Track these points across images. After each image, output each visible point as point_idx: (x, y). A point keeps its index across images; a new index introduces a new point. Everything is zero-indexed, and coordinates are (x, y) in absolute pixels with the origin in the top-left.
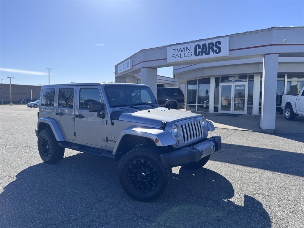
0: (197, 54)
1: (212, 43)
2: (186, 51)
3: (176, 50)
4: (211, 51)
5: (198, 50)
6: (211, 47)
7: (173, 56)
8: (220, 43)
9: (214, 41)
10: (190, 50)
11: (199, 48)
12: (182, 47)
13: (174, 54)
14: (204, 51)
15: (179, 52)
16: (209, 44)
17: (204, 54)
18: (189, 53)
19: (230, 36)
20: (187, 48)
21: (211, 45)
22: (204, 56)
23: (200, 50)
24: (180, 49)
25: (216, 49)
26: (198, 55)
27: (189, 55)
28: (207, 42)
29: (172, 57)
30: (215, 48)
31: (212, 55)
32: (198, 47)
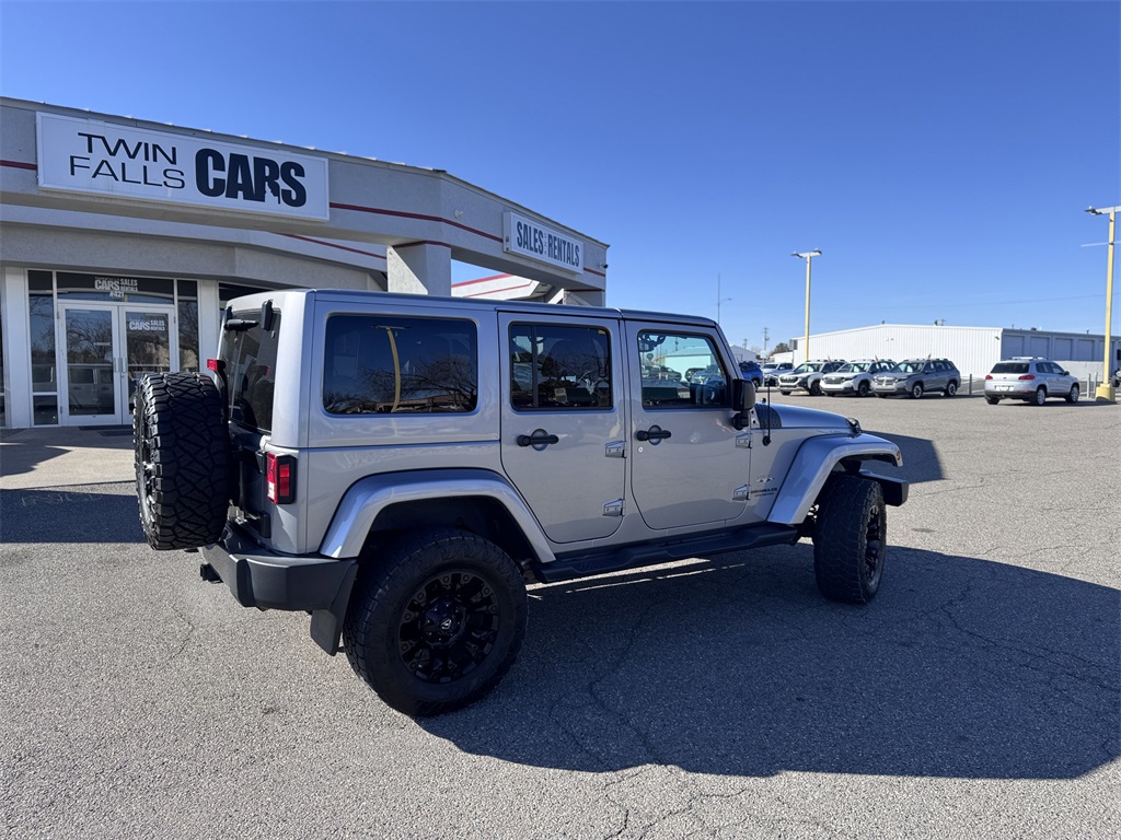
0: (211, 186)
1: (272, 164)
2: (155, 160)
3: (96, 142)
4: (268, 189)
5: (213, 174)
6: (267, 174)
7: (76, 162)
8: (300, 172)
9: (280, 158)
10: (174, 162)
11: (219, 165)
12: (133, 137)
13: (87, 155)
14: (240, 181)
15: (113, 154)
16: (259, 162)
17: (240, 193)
18: (168, 173)
19: (333, 157)
20: (155, 147)
21: (267, 168)
22: (240, 204)
23: (224, 175)
24: (121, 141)
25: (289, 188)
26: (215, 193)
27: (170, 182)
28: (251, 154)
29: (73, 166)
30: (283, 185)
31: (272, 205)
32: (210, 159)
